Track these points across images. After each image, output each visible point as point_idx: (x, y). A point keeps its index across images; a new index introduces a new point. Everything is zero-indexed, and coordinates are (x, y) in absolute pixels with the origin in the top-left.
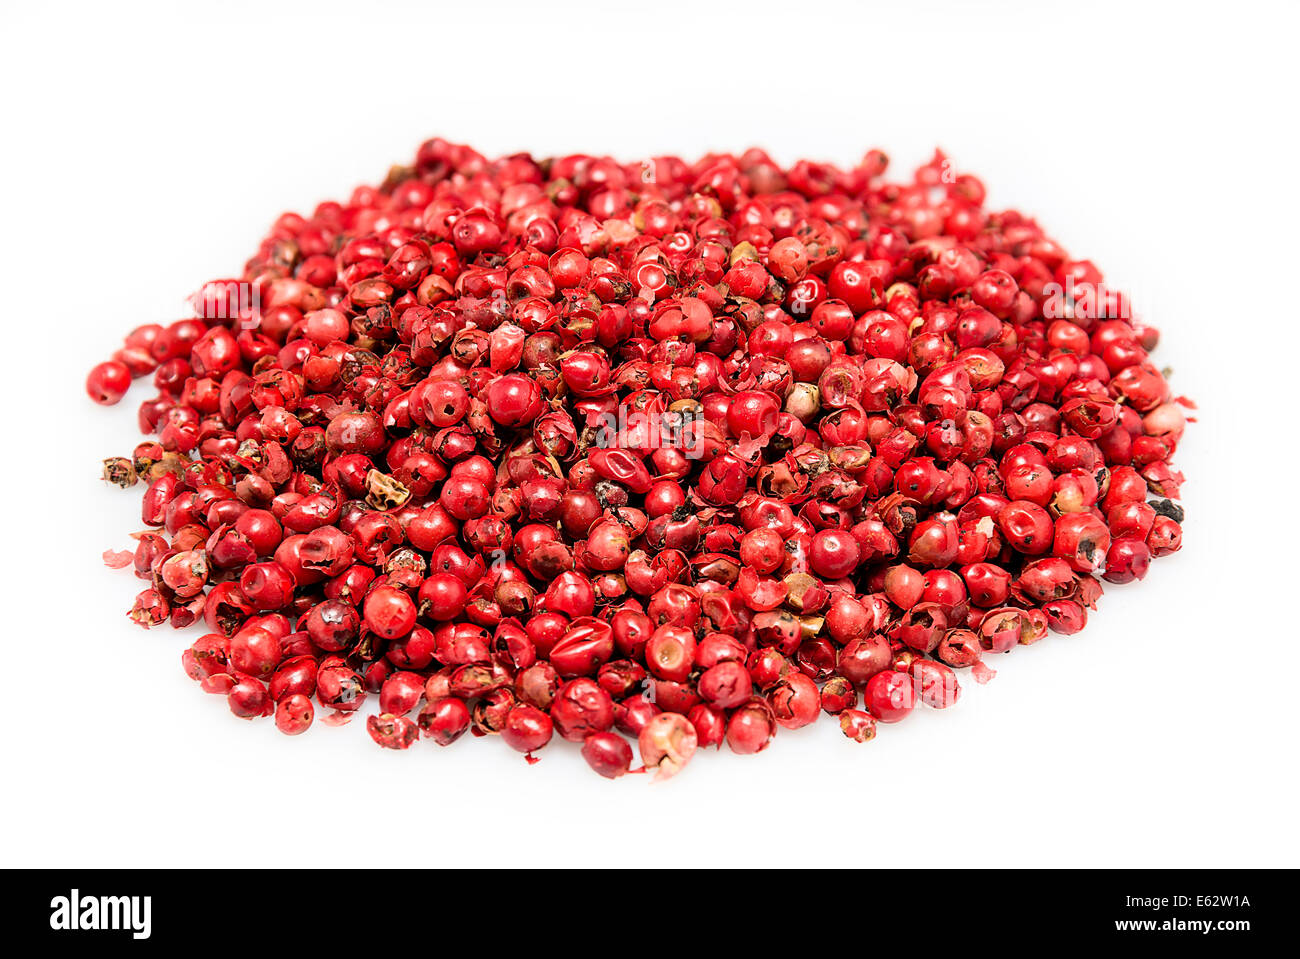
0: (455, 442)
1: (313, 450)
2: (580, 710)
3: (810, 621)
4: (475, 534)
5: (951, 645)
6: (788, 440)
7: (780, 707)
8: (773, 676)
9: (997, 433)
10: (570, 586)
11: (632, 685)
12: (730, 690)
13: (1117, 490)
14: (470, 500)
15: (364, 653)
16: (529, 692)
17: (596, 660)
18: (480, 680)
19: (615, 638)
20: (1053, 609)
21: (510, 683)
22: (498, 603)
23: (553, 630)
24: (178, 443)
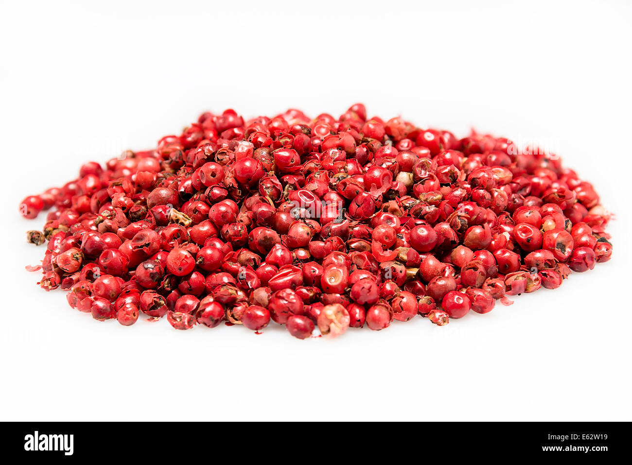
0: (216, 191)
1: (140, 213)
2: (286, 302)
3: (412, 269)
4: (227, 231)
5: (488, 285)
6: (397, 192)
7: (395, 307)
8: (391, 293)
9: (510, 202)
10: (279, 252)
11: (313, 296)
12: (368, 291)
13: (576, 232)
14: (224, 215)
15: (166, 286)
16: (257, 300)
17: (294, 285)
18: (230, 291)
19: (304, 274)
20: (543, 272)
21: (247, 299)
22: (240, 263)
23: (270, 271)
24: (67, 222)
